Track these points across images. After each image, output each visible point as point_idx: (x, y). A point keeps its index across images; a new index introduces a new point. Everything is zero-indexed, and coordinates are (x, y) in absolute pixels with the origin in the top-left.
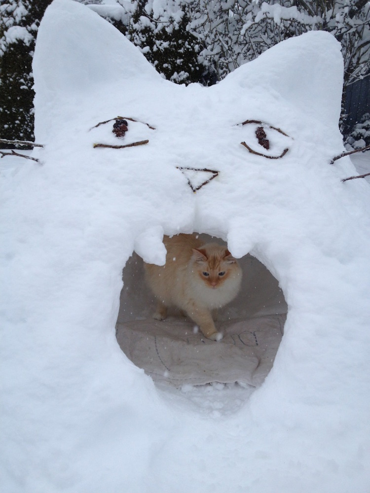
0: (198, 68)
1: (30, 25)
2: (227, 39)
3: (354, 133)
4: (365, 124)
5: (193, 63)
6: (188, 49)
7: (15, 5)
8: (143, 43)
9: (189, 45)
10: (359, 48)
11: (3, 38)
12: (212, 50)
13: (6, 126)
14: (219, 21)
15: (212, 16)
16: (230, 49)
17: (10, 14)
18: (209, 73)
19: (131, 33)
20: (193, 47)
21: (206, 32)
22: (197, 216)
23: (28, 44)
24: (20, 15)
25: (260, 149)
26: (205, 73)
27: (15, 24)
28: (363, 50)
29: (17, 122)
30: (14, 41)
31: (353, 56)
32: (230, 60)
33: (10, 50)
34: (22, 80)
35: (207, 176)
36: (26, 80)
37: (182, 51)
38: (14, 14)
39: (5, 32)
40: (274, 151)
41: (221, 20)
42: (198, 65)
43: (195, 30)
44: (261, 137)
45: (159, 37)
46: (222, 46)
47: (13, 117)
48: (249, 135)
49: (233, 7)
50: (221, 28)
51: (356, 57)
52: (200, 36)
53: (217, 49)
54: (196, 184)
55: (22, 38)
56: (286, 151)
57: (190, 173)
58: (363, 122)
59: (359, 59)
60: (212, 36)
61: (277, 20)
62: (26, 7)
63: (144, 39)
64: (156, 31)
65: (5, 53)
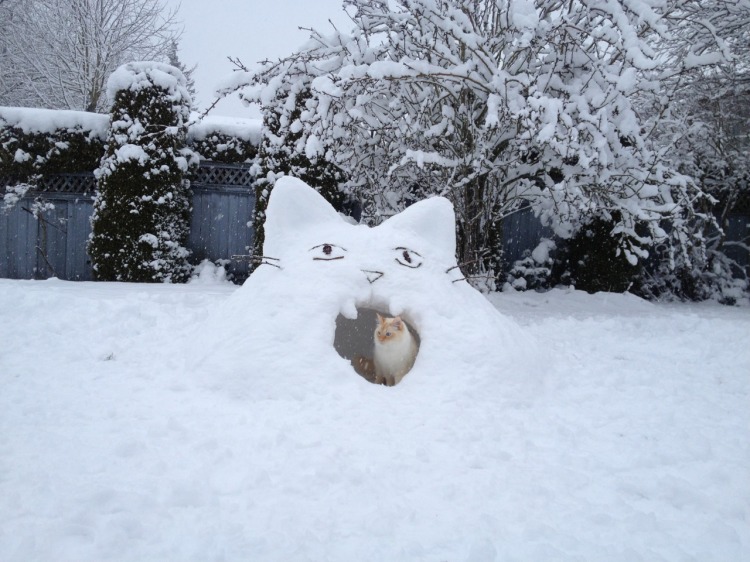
0: (338, 196)
1: (146, 144)
2: (373, 173)
3: (514, 271)
4: (525, 261)
5: (333, 191)
6: (327, 176)
7: (130, 122)
8: (276, 167)
9: (329, 171)
10: (505, 185)
11: (113, 156)
12: (357, 182)
13: (107, 255)
14: (364, 155)
15: (358, 151)
16: (377, 182)
17: (123, 131)
18: (350, 202)
19: (262, 156)
20: (333, 174)
21: (353, 167)
22: (372, 296)
23: (143, 165)
24: (135, 133)
25: (406, 262)
26: (346, 202)
27: (129, 142)
28: (509, 187)
29: (122, 250)
30: (127, 160)
31: (500, 193)
32: (376, 192)
33: (121, 170)
34: (133, 204)
35: (377, 275)
36: (137, 203)
37: (320, 178)
38: (129, 131)
39: (116, 151)
40: (414, 264)
41: (367, 154)
42: (338, 193)
43: (341, 163)
44: (406, 256)
45: (295, 162)
46: (367, 179)
47: (118, 245)
48: (400, 255)
49: (379, 143)
50: (367, 162)
51: (503, 194)
52: (347, 170)
53: (362, 181)
54: (372, 279)
55: (136, 158)
56: (420, 264)
57: (369, 274)
58: (523, 259)
59: (506, 196)
60: (358, 169)
61: (420, 165)
62: (144, 125)
63: (278, 164)
64: (292, 156)
65: (113, 172)
